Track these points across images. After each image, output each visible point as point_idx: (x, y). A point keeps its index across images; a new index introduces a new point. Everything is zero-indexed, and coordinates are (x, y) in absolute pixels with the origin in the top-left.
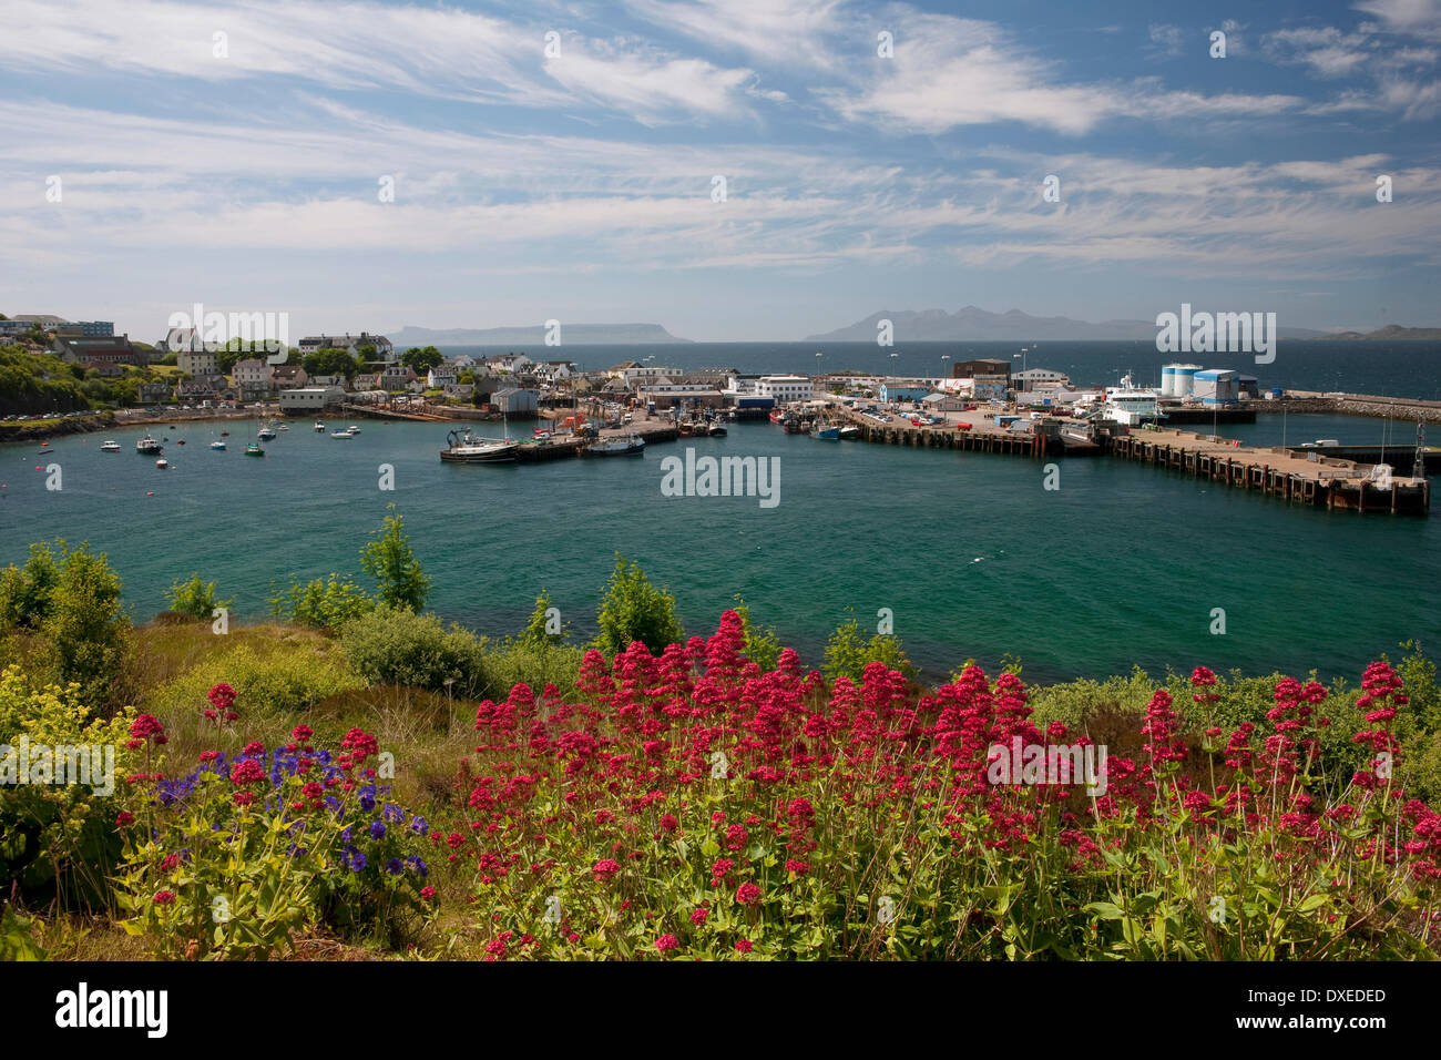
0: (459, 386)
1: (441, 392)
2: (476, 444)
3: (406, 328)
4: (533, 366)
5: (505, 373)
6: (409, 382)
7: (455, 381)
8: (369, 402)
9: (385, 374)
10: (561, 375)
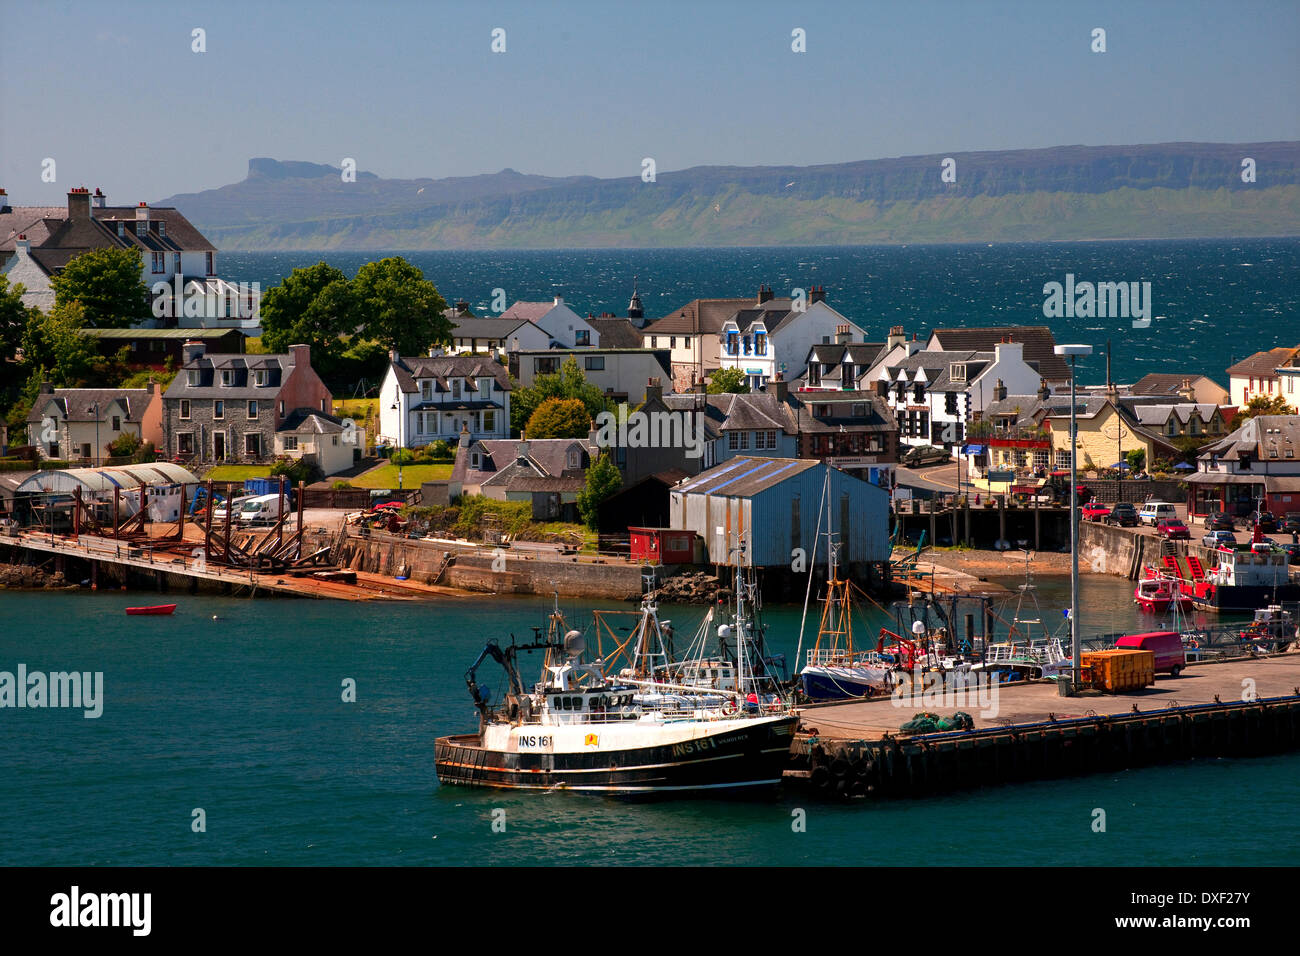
0: (518, 447)
1: (441, 472)
2: (601, 709)
3: (264, 168)
4: (867, 358)
5: (734, 383)
6: (291, 421)
7: (502, 419)
8: (106, 519)
9: (184, 384)
10: (1002, 393)
